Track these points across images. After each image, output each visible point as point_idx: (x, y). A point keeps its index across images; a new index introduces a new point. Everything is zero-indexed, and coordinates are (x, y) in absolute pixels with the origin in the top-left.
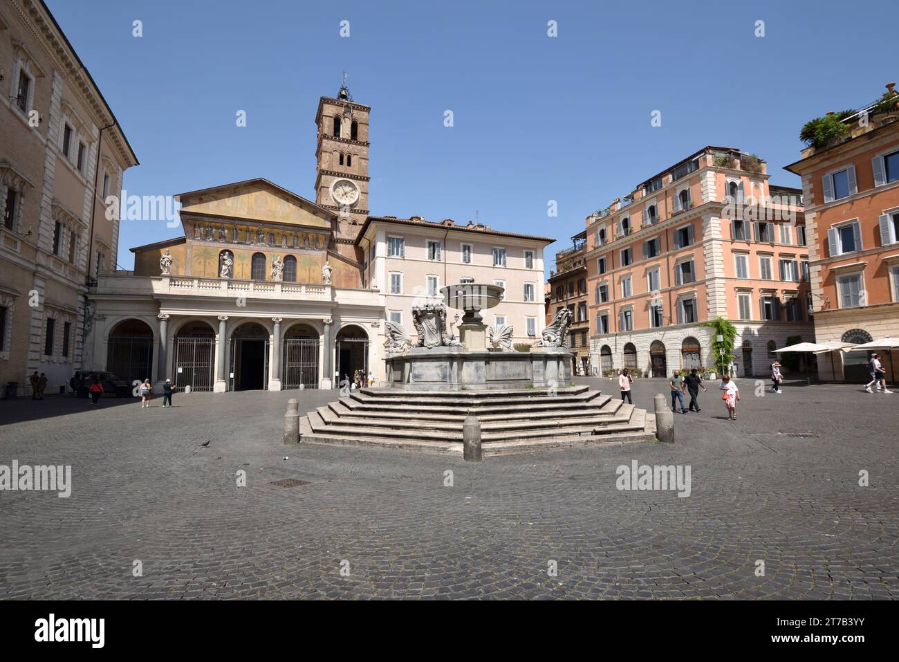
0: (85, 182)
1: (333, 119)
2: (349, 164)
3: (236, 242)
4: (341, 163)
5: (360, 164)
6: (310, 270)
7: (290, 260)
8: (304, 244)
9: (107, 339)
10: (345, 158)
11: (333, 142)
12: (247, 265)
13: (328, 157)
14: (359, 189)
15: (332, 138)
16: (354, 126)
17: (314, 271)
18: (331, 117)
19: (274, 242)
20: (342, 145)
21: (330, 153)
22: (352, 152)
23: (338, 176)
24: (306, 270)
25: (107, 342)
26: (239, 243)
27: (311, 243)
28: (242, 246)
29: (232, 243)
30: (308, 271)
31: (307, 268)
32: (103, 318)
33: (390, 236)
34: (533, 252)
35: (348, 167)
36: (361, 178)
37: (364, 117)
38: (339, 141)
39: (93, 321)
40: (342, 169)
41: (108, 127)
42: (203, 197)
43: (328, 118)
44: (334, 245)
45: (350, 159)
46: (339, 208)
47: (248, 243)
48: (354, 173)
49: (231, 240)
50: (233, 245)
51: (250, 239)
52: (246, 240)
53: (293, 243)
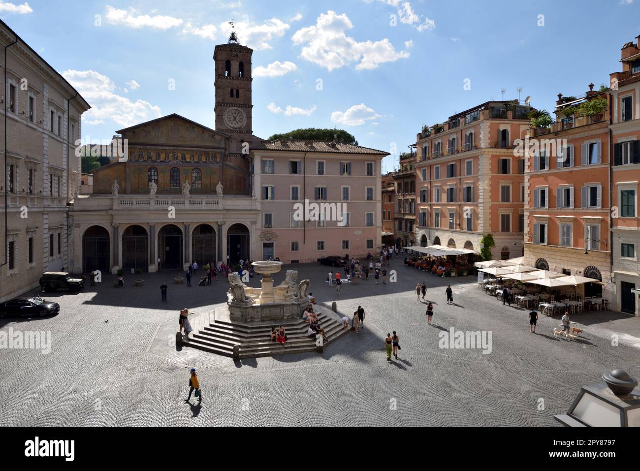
0: (63, 141)
1: (224, 62)
2: (238, 96)
3: (159, 161)
4: (232, 96)
5: (246, 95)
6: (211, 178)
7: (196, 172)
8: (206, 159)
9: (82, 239)
10: (235, 92)
11: (226, 80)
12: (167, 177)
13: (222, 93)
14: (245, 115)
15: (224, 77)
16: (241, 65)
17: (214, 178)
18: (223, 60)
19: (185, 160)
21: (223, 89)
23: (229, 106)
25: (82, 241)
27: (210, 158)
28: (163, 164)
30: (209, 179)
31: (209, 177)
32: (78, 226)
33: (264, 159)
34: (373, 163)
35: (237, 99)
36: (246, 106)
38: (230, 79)
39: (73, 228)
40: (232, 100)
41: (73, 98)
42: (135, 130)
43: (221, 62)
44: (227, 158)
45: (238, 91)
46: (231, 130)
47: (167, 161)
48: (241, 103)
49: (155, 160)
50: (157, 163)
51: (168, 158)
52: (165, 159)
53: (199, 159)
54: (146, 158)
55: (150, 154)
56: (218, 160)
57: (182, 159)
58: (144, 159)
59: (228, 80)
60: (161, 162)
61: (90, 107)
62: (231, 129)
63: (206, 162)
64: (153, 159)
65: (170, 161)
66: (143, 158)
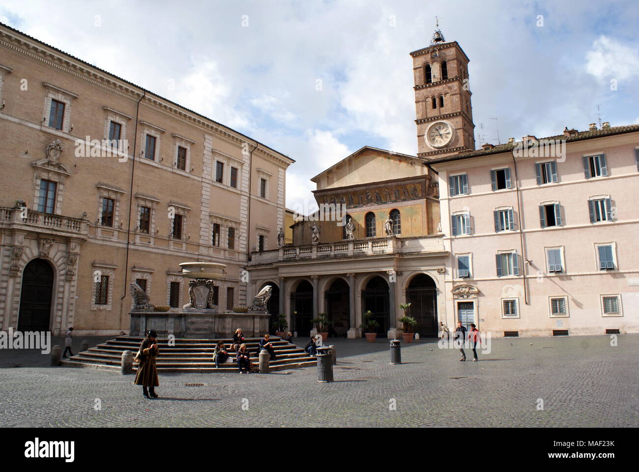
0: (239, 192)
2: (442, 105)
3: (353, 207)
4: (434, 107)
5: (452, 102)
6: (411, 220)
7: (394, 214)
10: (437, 101)
11: (426, 90)
12: (362, 225)
15: (423, 87)
16: (444, 66)
17: (415, 220)
18: (421, 67)
19: (381, 200)
20: (433, 89)
21: (423, 101)
22: (443, 93)
23: (432, 121)
24: (408, 221)
26: (354, 207)
27: (410, 194)
28: (357, 209)
29: (350, 208)
30: (410, 221)
31: (409, 218)
33: (452, 175)
35: (441, 109)
36: (453, 115)
37: (451, 53)
38: (431, 86)
40: (435, 113)
41: (255, 148)
43: (418, 70)
44: (433, 190)
45: (441, 100)
46: (435, 152)
47: (361, 205)
48: (447, 113)
51: (362, 201)
52: (360, 203)
53: (396, 197)
55: (343, 199)
56: (420, 195)
57: (377, 200)
59: (429, 89)
61: (294, 161)
62: (436, 150)
63: (405, 201)
65: (364, 205)
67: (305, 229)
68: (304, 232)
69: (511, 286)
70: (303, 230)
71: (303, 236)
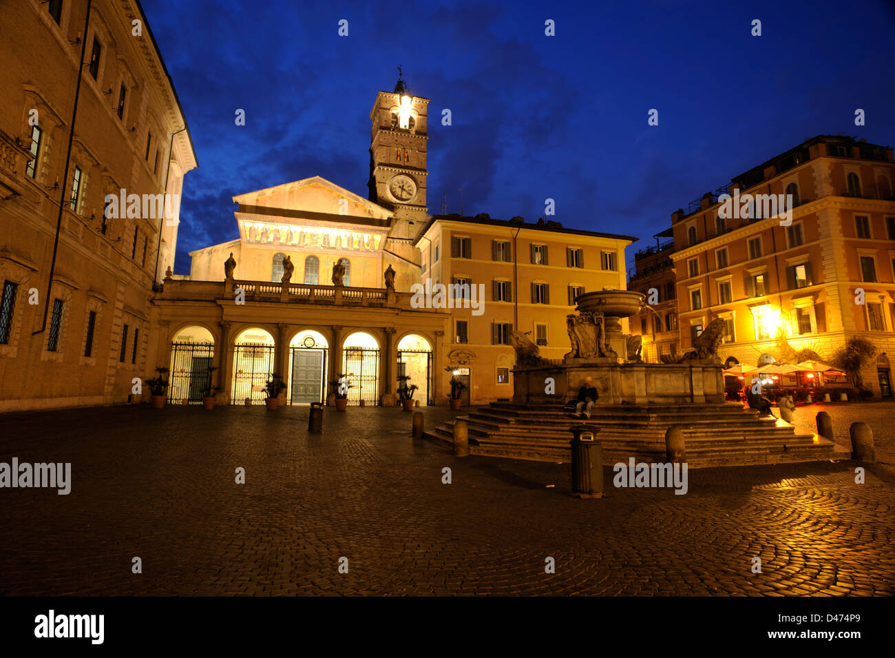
1: (390, 113)
2: (407, 159)
3: (290, 245)
4: (399, 157)
5: (418, 159)
8: (359, 245)
10: (403, 153)
11: (391, 137)
13: (385, 153)
14: (416, 186)
16: (412, 120)
17: (369, 274)
18: (389, 110)
19: (329, 244)
21: (387, 147)
22: (410, 146)
23: (395, 171)
27: (366, 244)
28: (295, 249)
29: (286, 245)
30: (363, 274)
31: (362, 271)
33: (456, 236)
34: (614, 252)
35: (406, 162)
36: (418, 173)
38: (397, 135)
40: (400, 164)
42: (259, 198)
43: (385, 112)
45: (407, 152)
46: (396, 206)
47: (302, 244)
48: (412, 168)
49: (285, 242)
50: (287, 248)
51: (304, 241)
52: (299, 242)
53: (348, 244)
54: (271, 239)
55: (279, 233)
56: (377, 248)
57: (324, 242)
58: (269, 240)
60: (294, 246)
62: (397, 203)
63: (358, 250)
64: (281, 241)
65: (306, 245)
66: (268, 238)
67: (212, 260)
68: (212, 263)
69: (505, 355)
70: (210, 261)
71: (209, 267)
